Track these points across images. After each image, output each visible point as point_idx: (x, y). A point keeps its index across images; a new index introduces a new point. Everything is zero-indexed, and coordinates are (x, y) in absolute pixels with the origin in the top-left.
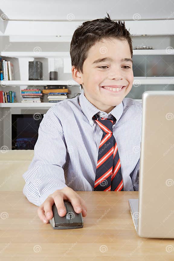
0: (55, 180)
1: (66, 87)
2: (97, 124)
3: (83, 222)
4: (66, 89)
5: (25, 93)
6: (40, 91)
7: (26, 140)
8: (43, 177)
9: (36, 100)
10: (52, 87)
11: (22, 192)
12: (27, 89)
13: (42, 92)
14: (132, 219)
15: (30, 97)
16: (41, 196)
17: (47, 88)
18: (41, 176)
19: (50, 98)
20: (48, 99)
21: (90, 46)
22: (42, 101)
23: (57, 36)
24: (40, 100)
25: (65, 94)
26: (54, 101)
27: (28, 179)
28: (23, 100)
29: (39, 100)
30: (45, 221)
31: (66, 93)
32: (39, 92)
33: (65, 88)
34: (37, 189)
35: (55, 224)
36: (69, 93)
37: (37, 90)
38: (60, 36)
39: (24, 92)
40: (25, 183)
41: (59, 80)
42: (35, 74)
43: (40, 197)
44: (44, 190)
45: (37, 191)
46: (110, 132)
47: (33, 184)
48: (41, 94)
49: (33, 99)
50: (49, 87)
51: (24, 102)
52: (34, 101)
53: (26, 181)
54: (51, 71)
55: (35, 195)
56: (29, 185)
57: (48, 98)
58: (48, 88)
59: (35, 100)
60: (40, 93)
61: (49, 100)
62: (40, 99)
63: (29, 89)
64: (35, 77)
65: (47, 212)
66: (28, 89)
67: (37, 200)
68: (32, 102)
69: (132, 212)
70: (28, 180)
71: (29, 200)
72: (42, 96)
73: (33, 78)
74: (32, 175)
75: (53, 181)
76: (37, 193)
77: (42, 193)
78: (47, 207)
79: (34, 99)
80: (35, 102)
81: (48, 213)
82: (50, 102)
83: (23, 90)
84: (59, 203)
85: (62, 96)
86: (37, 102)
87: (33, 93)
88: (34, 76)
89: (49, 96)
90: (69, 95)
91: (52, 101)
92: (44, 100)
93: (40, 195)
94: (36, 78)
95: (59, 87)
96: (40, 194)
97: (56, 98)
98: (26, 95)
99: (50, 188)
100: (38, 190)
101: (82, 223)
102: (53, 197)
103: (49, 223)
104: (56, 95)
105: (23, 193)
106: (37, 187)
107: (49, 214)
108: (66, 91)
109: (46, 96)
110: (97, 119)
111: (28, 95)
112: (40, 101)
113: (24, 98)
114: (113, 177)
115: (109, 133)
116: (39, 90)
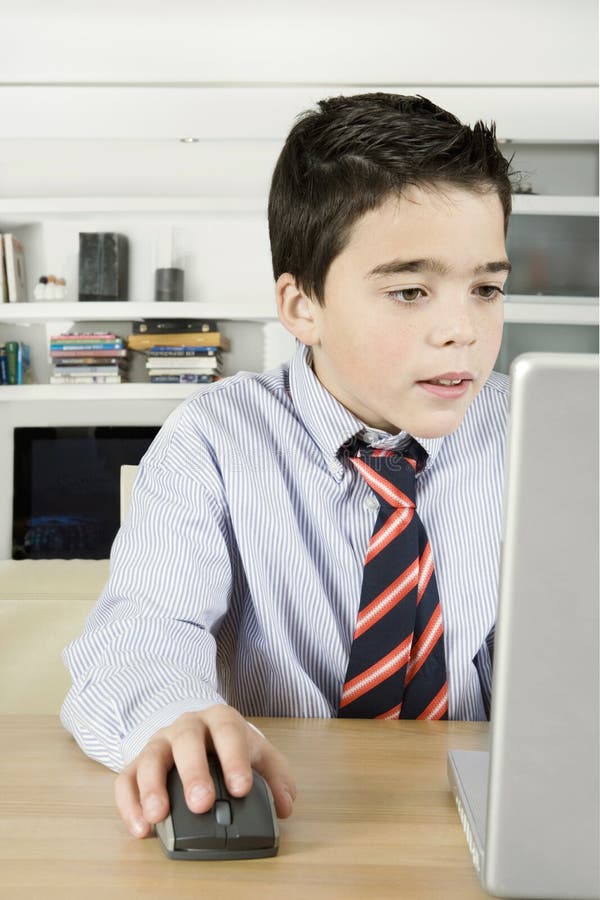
0: (180, 677)
1: (213, 325)
2: (355, 472)
3: (277, 835)
4: (213, 334)
5: (65, 348)
6: (118, 341)
7: (64, 520)
8: (136, 663)
9: (102, 374)
10: (163, 326)
11: (58, 716)
12: (71, 335)
13: (125, 345)
14: (462, 828)
15: (81, 361)
16: (125, 733)
17: (143, 328)
18: (128, 660)
19: (155, 365)
20: (149, 370)
21: (361, 209)
22: (126, 378)
23: (183, 140)
24: (119, 374)
25: (211, 353)
26: (167, 376)
27: (82, 669)
28: (56, 375)
29: (113, 373)
30: (139, 829)
31: (212, 347)
32: (113, 345)
33: (210, 331)
34: (114, 707)
35: (173, 839)
36: (223, 346)
37: (108, 337)
38: (195, 140)
39: (62, 346)
40: (70, 683)
41: (188, 300)
42: (102, 277)
43: (122, 736)
44: (139, 712)
45: (112, 715)
46: (406, 503)
47: (99, 686)
48: (123, 353)
49: (92, 371)
50: (154, 325)
51: (62, 380)
52: (95, 378)
53: (73, 676)
54: (161, 267)
55: (107, 731)
56: (84, 690)
57: (148, 365)
58: (148, 328)
59: (101, 372)
60: (117, 347)
61: (151, 373)
62: (116, 369)
63: (80, 335)
64: (100, 288)
65: (149, 793)
66: (76, 334)
67: (111, 747)
68: (90, 380)
69: (460, 799)
70: (81, 673)
71: (84, 748)
72: (125, 358)
73: (94, 293)
74: (97, 653)
75: (173, 678)
76: (114, 720)
77: (131, 724)
78: (150, 777)
79: (95, 371)
80: (100, 380)
81: (153, 796)
82: (154, 380)
83: (59, 339)
84: (189, 762)
85: (197, 359)
86: (108, 380)
87: (94, 347)
88: (97, 285)
89: (151, 360)
90: (224, 355)
91: (163, 376)
92: (133, 374)
93: (122, 729)
94: (106, 293)
95: (190, 326)
96: (123, 726)
97: (176, 366)
98: (65, 354)
99: (158, 703)
100: (118, 714)
101: (273, 839)
102: (169, 737)
103: (152, 833)
104: (177, 356)
105: (60, 722)
106: (113, 701)
107: (155, 804)
108: (213, 339)
109: (138, 358)
110: (359, 455)
111: (73, 354)
112: (119, 379)
113: (59, 366)
114: (413, 669)
115: (404, 508)
116: (117, 337)
